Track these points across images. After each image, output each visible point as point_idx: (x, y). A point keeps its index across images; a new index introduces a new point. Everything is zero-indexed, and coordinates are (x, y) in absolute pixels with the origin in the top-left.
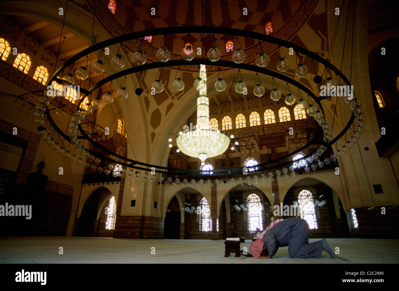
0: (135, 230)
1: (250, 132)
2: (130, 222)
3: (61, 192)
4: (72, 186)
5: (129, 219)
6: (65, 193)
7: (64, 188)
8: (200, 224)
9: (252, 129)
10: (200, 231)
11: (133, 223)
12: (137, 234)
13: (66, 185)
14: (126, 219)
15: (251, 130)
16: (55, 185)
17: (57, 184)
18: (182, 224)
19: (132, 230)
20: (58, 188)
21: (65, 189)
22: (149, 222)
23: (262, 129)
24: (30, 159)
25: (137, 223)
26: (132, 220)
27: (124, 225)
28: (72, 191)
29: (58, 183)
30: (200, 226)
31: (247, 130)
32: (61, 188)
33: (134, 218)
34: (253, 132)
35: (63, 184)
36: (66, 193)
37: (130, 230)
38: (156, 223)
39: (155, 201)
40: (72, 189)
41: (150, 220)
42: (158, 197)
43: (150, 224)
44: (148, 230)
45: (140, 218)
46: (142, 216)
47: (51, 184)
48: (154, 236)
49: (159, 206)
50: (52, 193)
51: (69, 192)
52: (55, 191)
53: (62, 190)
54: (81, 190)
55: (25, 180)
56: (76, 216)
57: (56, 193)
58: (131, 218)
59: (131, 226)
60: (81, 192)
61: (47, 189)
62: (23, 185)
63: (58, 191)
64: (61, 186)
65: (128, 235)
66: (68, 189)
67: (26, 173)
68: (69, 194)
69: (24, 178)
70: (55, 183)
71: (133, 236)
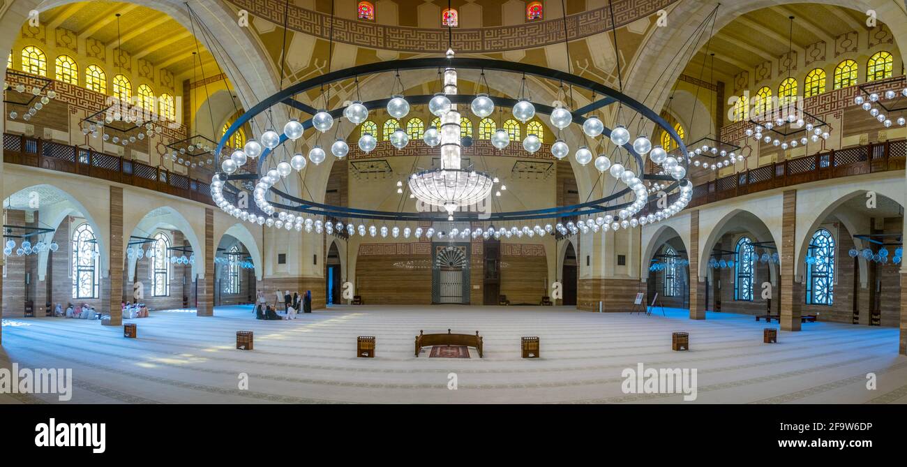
0: (590, 300)
2: (586, 287)
3: (528, 255)
4: (543, 246)
5: (584, 283)
6: (534, 254)
7: (531, 249)
13: (533, 245)
16: (517, 248)
17: (520, 247)
20: (523, 250)
22: (604, 287)
25: (588, 290)
28: (544, 251)
29: (521, 245)
32: (526, 249)
35: (528, 245)
36: (536, 255)
37: (586, 299)
38: (623, 288)
39: (619, 254)
40: (543, 249)
41: (605, 285)
42: (627, 246)
43: (606, 290)
44: (604, 300)
45: (592, 282)
46: (593, 280)
47: (512, 247)
48: (621, 308)
49: (629, 261)
50: (515, 258)
51: (540, 252)
52: (520, 254)
53: (529, 252)
54: (556, 247)
55: (481, 249)
56: (557, 280)
57: (521, 256)
58: (587, 282)
59: (586, 293)
60: (556, 250)
61: (509, 254)
62: (480, 255)
63: (523, 254)
64: (527, 247)
65: (585, 305)
66: (538, 250)
67: (479, 241)
68: (541, 255)
69: (479, 248)
70: (518, 245)
71: (588, 307)
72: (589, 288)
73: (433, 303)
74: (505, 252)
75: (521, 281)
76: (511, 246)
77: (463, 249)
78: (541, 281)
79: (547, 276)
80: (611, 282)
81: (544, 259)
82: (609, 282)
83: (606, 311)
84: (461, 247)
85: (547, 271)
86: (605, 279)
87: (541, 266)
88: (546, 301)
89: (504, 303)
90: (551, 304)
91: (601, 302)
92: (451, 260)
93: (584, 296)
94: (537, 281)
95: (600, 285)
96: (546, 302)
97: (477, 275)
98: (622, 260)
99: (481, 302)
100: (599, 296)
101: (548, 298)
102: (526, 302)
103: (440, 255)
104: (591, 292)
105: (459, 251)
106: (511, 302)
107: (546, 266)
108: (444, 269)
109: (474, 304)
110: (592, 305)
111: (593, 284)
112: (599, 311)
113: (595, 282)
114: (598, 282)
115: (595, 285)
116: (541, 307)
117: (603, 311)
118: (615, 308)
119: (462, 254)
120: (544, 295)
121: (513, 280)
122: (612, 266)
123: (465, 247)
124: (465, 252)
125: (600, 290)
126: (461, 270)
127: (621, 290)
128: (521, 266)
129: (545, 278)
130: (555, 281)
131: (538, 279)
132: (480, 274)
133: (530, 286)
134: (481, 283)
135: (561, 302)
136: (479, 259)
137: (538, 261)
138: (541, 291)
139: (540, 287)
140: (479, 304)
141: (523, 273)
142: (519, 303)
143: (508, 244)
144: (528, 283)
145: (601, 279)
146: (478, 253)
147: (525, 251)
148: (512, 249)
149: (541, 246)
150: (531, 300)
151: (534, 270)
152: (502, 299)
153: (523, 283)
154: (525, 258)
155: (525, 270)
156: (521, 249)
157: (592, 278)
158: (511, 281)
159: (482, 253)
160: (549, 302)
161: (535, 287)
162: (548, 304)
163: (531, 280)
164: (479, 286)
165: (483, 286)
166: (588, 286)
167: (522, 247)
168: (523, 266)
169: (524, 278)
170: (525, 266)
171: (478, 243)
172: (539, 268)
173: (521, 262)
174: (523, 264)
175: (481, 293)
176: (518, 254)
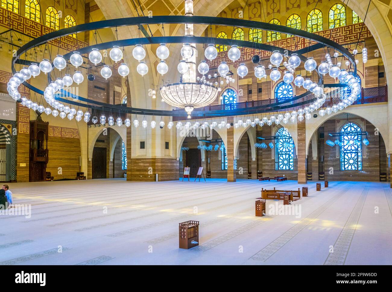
0: (147, 173)
1: (286, 46)
2: (142, 164)
3: (67, 137)
4: (77, 129)
5: (140, 161)
6: (71, 137)
7: (69, 132)
8: (223, 161)
9: (289, 43)
10: (223, 169)
11: (144, 166)
12: (149, 176)
13: (70, 128)
14: (137, 161)
15: (287, 43)
16: (58, 130)
17: (60, 129)
18: (203, 162)
19: (144, 173)
20: (62, 132)
21: (70, 132)
22: (160, 164)
23: (302, 42)
26: (143, 162)
27: (136, 168)
28: (78, 135)
29: (61, 128)
30: (223, 164)
31: (281, 44)
32: (65, 132)
33: (145, 160)
34: (289, 47)
35: (66, 128)
36: (73, 137)
37: (142, 173)
38: (169, 164)
39: (166, 141)
40: (78, 133)
41: (161, 163)
42: (169, 136)
43: (162, 166)
44: (160, 173)
45: (151, 160)
46: (152, 159)
47: (54, 129)
48: (168, 178)
49: (171, 146)
50: (56, 139)
51: (75, 135)
52: (60, 136)
53: (67, 134)
54: (88, 132)
55: (27, 129)
56: (88, 159)
57: (61, 138)
58: (142, 160)
59: (142, 168)
60: (88, 134)
61: (51, 135)
62: (27, 134)
63: (63, 136)
64: (66, 130)
65: (140, 177)
66: (73, 133)
67: (26, 121)
68: (76, 138)
69: (26, 127)
70: (59, 128)
71: (146, 178)
72: (147, 165)
75: (61, 159)
77: (9, 127)
78: (76, 159)
81: (79, 141)
82: (163, 160)
83: (161, 180)
84: (5, 125)
87: (75, 147)
88: (80, 176)
89: (50, 179)
91: (157, 175)
94: (73, 159)
95: (156, 162)
96: (82, 177)
97: (24, 153)
98: (167, 146)
99: (27, 179)
101: (83, 173)
102: (65, 178)
105: (3, 128)
106: (55, 178)
107: (80, 147)
109: (21, 181)
111: (152, 162)
112: (155, 180)
113: (153, 160)
116: (78, 181)
117: (159, 181)
119: (6, 131)
120: (78, 171)
121: (55, 159)
122: (163, 150)
123: (11, 125)
124: (10, 130)
125: (155, 166)
126: (4, 148)
127: (168, 166)
128: (61, 147)
129: (80, 157)
130: (87, 160)
131: (74, 158)
132: (27, 153)
133: (69, 164)
134: (27, 161)
135: (91, 177)
136: (26, 138)
137: (73, 143)
138: (76, 167)
139: (75, 165)
140: (25, 182)
141: (63, 152)
142: (60, 179)
143: (51, 126)
144: (66, 161)
145: (155, 158)
146: (25, 132)
147: (64, 134)
148: (54, 131)
149: (76, 129)
150: (69, 176)
151: (72, 150)
152: (48, 176)
153: (63, 161)
154: (64, 140)
155: (64, 150)
156: (61, 131)
157: (151, 158)
158: (52, 159)
159: (29, 133)
160: (83, 176)
161: (72, 165)
162: (83, 178)
163: (69, 158)
164: (25, 164)
165: (28, 164)
166: (144, 163)
167: (62, 130)
168: (63, 147)
169: (64, 157)
170: (64, 147)
171: (25, 122)
172: (75, 148)
173: (62, 143)
174: (62, 145)
175: (27, 171)
176: (59, 136)
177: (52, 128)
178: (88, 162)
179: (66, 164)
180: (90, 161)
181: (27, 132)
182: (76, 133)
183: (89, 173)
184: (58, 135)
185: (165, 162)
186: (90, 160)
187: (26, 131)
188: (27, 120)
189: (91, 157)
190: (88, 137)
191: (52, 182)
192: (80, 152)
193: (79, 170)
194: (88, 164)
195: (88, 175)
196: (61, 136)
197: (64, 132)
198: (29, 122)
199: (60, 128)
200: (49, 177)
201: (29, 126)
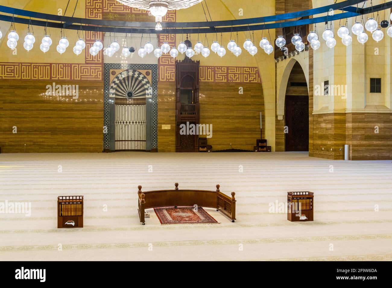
0: (329, 143)
2: (323, 125)
3: (238, 81)
4: (256, 68)
5: (321, 120)
6: (244, 81)
7: (241, 74)
11: (327, 129)
12: (331, 149)
13: (244, 67)
14: (319, 120)
16: (222, 71)
17: (226, 70)
19: (326, 142)
20: (229, 75)
21: (243, 74)
22: (351, 124)
24: (170, 41)
25: (330, 129)
26: (325, 121)
27: (318, 132)
28: (259, 76)
29: (228, 68)
32: (234, 74)
35: (237, 67)
36: (248, 81)
37: (324, 142)
38: (379, 125)
39: (372, 77)
40: (258, 73)
41: (352, 122)
42: (384, 65)
43: (354, 129)
44: (351, 143)
45: (333, 117)
46: (335, 114)
47: (215, 71)
48: (376, 154)
50: (220, 86)
51: (253, 77)
52: (226, 81)
53: (238, 77)
54: (276, 70)
55: (172, 74)
56: (276, 117)
57: (227, 83)
58: (325, 118)
59: (324, 133)
60: (276, 74)
61: (211, 81)
62: (171, 82)
63: (230, 80)
64: (235, 70)
65: (322, 150)
66: (250, 74)
67: (170, 63)
68: (255, 81)
69: (170, 72)
70: (223, 68)
71: (327, 153)
72: (329, 126)
73: (106, 151)
74: (205, 78)
75: (228, 117)
76: (214, 69)
77: (148, 74)
78: (254, 118)
79: (263, 111)
80: (360, 116)
81: (259, 87)
82: (358, 117)
83: (354, 158)
84: (144, 72)
85: (263, 104)
86: (353, 114)
87: (253, 97)
89: (205, 149)
90: (268, 149)
91: (346, 147)
92: (130, 89)
93: (321, 137)
94: (249, 118)
95: (344, 122)
96: (262, 147)
97: (167, 110)
98: (376, 86)
99: (173, 148)
100: (343, 137)
101: (265, 141)
102: (235, 147)
103: (114, 82)
104: (332, 132)
105: (141, 76)
106: (215, 147)
107: (261, 97)
108: (120, 102)
109: (163, 151)
110: (334, 150)
111: (335, 120)
112: (343, 159)
113: (337, 117)
114: (341, 117)
115: (336, 122)
116: (256, 153)
117: (349, 159)
118: (366, 154)
119: (145, 80)
120: (258, 137)
122: (363, 94)
123: (150, 71)
124: (150, 78)
125: (345, 128)
126: (144, 104)
128: (227, 98)
129: (261, 113)
130: (274, 118)
131: (251, 115)
132: (172, 109)
133: (240, 125)
134: (173, 121)
135: (283, 147)
136: (170, 87)
137: (249, 91)
138: (256, 131)
139: (253, 126)
140: (169, 151)
141: (231, 107)
142: (225, 149)
143: (210, 67)
144: (237, 121)
145: (346, 113)
146: (168, 79)
147: (233, 77)
148: (215, 73)
149: (254, 68)
150: (242, 145)
151: (246, 103)
152: (202, 143)
153: (231, 121)
154: (232, 86)
155: (233, 103)
156: (228, 73)
157: (332, 112)
158: (213, 118)
159: (174, 80)
160: (266, 146)
161: (247, 127)
162: (265, 149)
163: (242, 116)
164: (170, 125)
165: (174, 125)
166: (326, 123)
167: (229, 70)
168: (230, 98)
169: (232, 114)
170: (234, 98)
171: (168, 65)
172: (252, 100)
173: (227, 91)
174: (230, 95)
175: (172, 135)
176: (224, 81)
177: (212, 69)
178: (277, 121)
179: (237, 125)
180: (280, 121)
181: (172, 78)
182: (255, 74)
183: (279, 140)
184: (222, 80)
185: (366, 120)
186: (280, 118)
187: (170, 78)
188: (172, 61)
189: (281, 112)
190: (276, 80)
191: (209, 153)
192: (263, 105)
193: (260, 136)
194: (276, 125)
195: (277, 144)
196: (228, 80)
197: (231, 75)
198: (174, 63)
199: (226, 68)
200: (204, 145)
201: (174, 69)
